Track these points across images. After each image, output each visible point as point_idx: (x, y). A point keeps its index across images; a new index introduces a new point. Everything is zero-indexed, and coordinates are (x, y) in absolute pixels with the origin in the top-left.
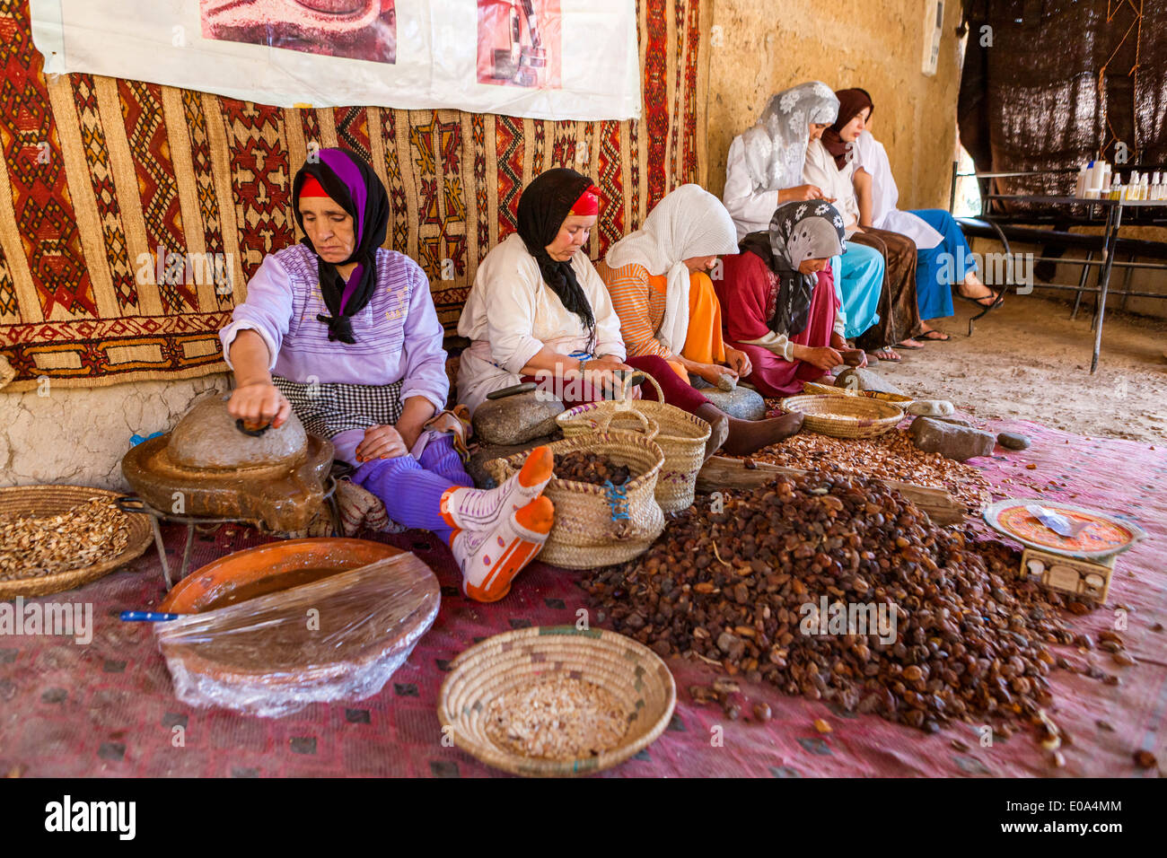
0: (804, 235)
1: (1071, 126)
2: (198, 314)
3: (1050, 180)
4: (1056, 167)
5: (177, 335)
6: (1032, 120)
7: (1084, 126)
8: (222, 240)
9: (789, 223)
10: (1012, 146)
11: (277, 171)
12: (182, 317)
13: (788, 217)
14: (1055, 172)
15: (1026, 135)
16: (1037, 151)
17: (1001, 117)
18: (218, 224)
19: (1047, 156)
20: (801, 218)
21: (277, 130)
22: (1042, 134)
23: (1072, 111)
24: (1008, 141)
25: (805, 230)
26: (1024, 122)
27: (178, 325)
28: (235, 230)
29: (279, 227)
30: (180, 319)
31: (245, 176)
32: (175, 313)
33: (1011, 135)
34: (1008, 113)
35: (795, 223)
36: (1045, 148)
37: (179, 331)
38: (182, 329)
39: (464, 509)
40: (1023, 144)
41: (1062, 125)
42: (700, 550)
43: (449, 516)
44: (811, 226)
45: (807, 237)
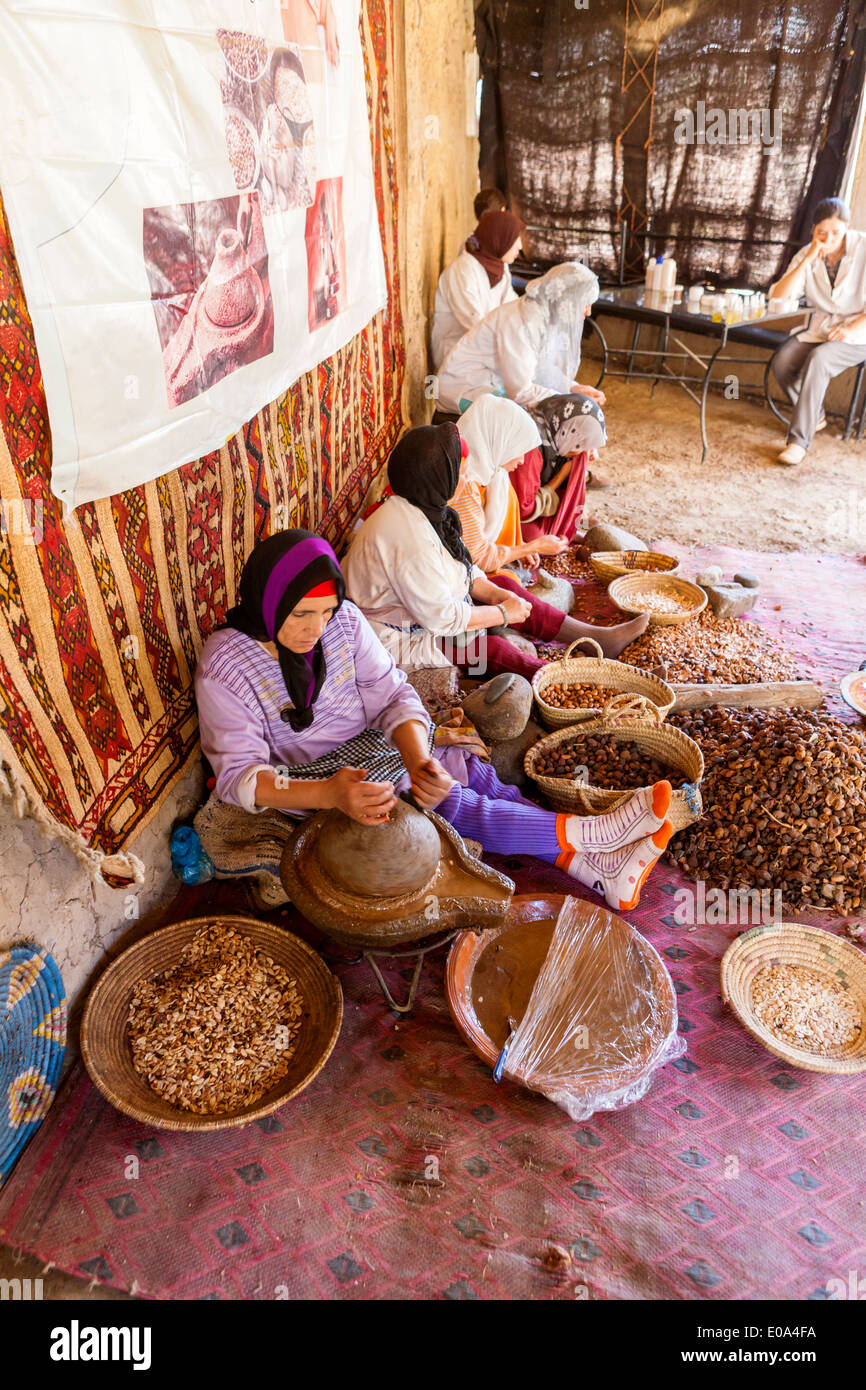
0: (573, 431)
1: (590, 191)
3: (571, 237)
4: (577, 225)
6: (554, 177)
7: (603, 189)
9: (556, 420)
10: (534, 201)
11: (214, 515)
13: (556, 413)
14: (577, 230)
15: (548, 192)
16: (559, 208)
17: (521, 171)
19: (567, 214)
20: (570, 417)
21: (214, 474)
22: (565, 192)
23: (592, 172)
24: (530, 195)
25: (574, 427)
26: (546, 178)
33: (532, 190)
34: (529, 167)
35: (562, 420)
36: (569, 205)
39: (587, 841)
40: (546, 199)
41: (583, 186)
42: (751, 814)
43: (569, 846)
44: (580, 424)
45: (576, 433)
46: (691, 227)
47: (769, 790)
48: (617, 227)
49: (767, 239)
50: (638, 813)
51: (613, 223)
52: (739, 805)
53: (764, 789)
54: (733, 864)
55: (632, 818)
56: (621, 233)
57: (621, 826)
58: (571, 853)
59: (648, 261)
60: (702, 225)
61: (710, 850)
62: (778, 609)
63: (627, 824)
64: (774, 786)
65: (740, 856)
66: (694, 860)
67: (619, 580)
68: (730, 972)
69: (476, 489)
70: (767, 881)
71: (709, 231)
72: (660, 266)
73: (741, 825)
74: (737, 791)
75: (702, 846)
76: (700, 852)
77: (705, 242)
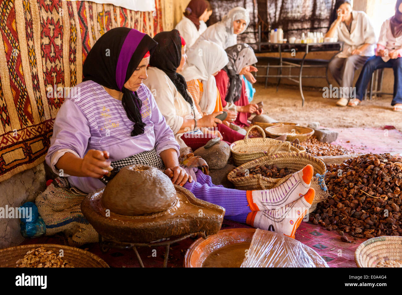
0: (244, 56)
2: (33, 126)
5: (27, 140)
8: (39, 81)
9: (235, 54)
11: (58, 37)
12: (28, 128)
13: (234, 51)
18: (36, 70)
21: (58, 13)
25: (244, 54)
27: (27, 134)
28: (42, 72)
29: (58, 70)
30: (27, 131)
31: (46, 41)
32: (25, 127)
35: (238, 53)
37: (28, 138)
38: (29, 136)
39: (265, 201)
42: (355, 195)
43: (254, 205)
44: (246, 53)
45: (245, 57)
46: (288, 26)
47: (363, 183)
48: (256, 31)
49: (319, 26)
50: (294, 183)
51: (255, 29)
52: (348, 193)
53: (360, 183)
54: (350, 220)
55: (291, 187)
56: (258, 32)
57: (284, 191)
58: (256, 210)
59: (270, 32)
60: (292, 25)
61: (336, 215)
62: (348, 142)
63: (288, 190)
64: (365, 180)
65: (353, 216)
66: (327, 220)
67: (270, 127)
68: (361, 259)
69: (197, 83)
70: (371, 225)
71: (295, 27)
72: (276, 33)
73: (350, 200)
74: (346, 186)
75: (331, 214)
76: (330, 217)
77: (294, 32)
